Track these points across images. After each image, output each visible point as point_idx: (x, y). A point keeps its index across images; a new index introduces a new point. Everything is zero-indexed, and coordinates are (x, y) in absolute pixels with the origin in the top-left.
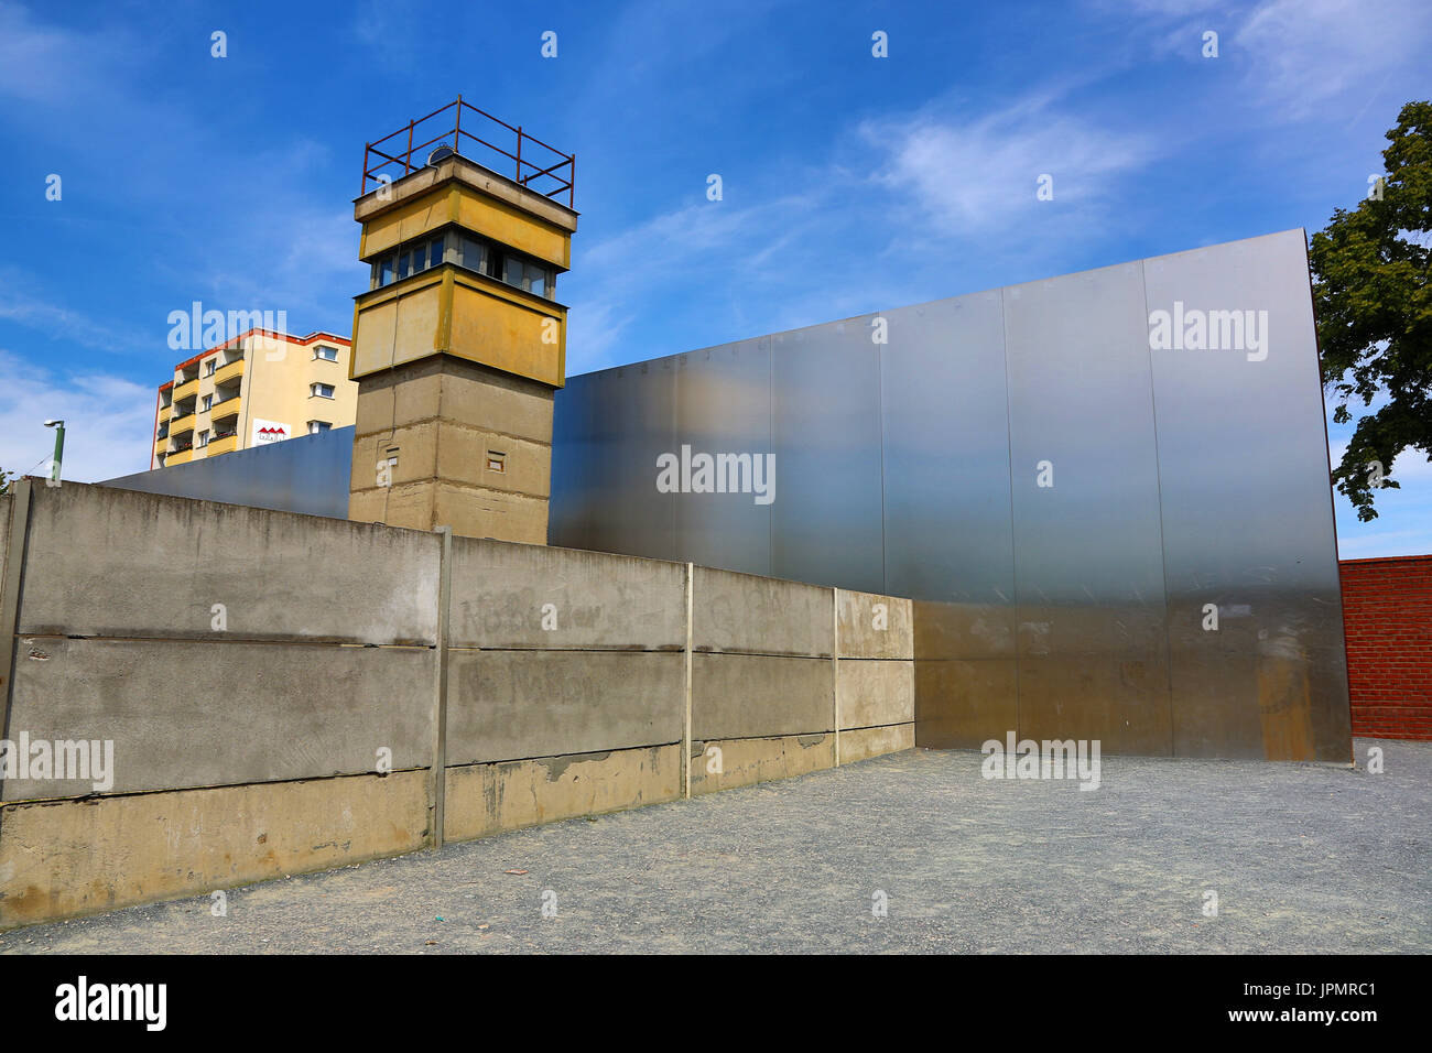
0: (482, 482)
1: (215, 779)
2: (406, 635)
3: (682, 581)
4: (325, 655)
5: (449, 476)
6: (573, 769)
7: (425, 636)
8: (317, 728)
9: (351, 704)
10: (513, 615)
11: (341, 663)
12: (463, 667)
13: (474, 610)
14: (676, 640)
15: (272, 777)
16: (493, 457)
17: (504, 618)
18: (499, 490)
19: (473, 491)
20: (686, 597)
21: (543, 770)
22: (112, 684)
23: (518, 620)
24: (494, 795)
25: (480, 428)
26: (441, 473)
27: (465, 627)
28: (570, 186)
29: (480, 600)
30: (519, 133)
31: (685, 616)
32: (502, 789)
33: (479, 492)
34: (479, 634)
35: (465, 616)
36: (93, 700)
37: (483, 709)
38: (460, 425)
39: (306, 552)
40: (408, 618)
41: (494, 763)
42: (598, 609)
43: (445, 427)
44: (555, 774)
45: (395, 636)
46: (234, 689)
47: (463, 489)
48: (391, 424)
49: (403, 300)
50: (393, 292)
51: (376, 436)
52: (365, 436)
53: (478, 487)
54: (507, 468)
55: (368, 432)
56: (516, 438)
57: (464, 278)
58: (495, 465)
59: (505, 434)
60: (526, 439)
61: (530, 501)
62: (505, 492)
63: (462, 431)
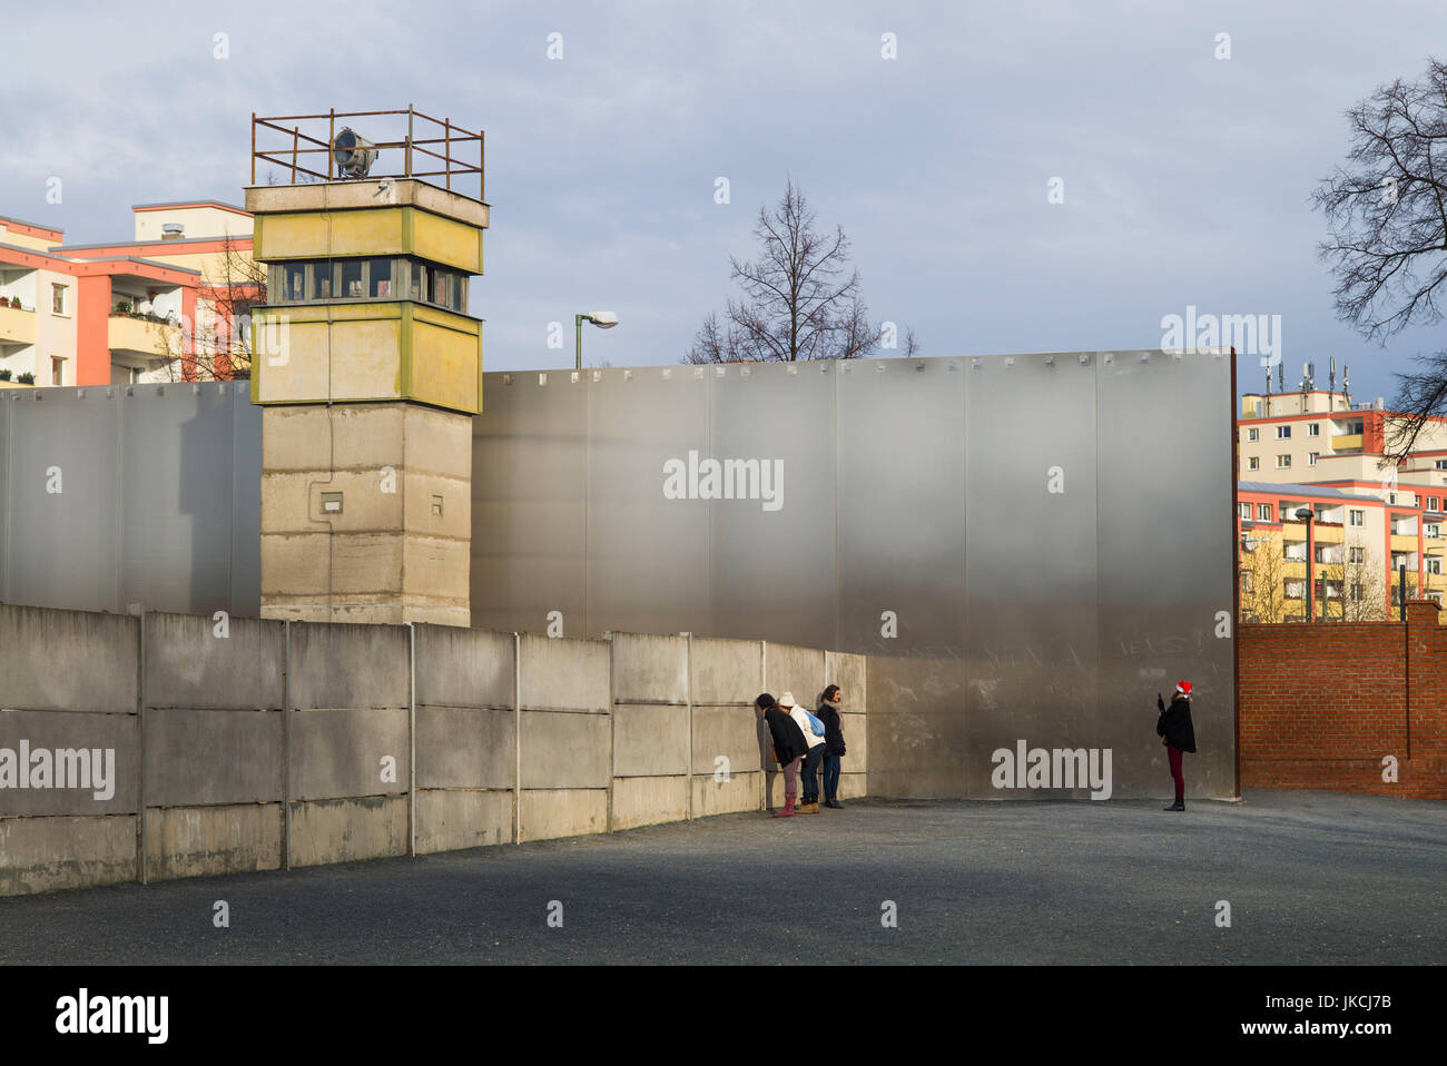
0: (429, 530)
5: (411, 528)
16: (435, 500)
18: (440, 537)
19: (425, 541)
25: (428, 473)
26: (407, 526)
33: (429, 540)
38: (415, 472)
43: (408, 477)
47: (420, 540)
48: (326, 464)
49: (336, 325)
50: (322, 314)
51: (301, 474)
52: (281, 471)
53: (428, 535)
54: (444, 512)
55: (287, 467)
56: (448, 477)
57: (418, 313)
58: (436, 510)
59: (441, 475)
60: (455, 477)
61: (459, 545)
62: (443, 538)
63: (418, 476)
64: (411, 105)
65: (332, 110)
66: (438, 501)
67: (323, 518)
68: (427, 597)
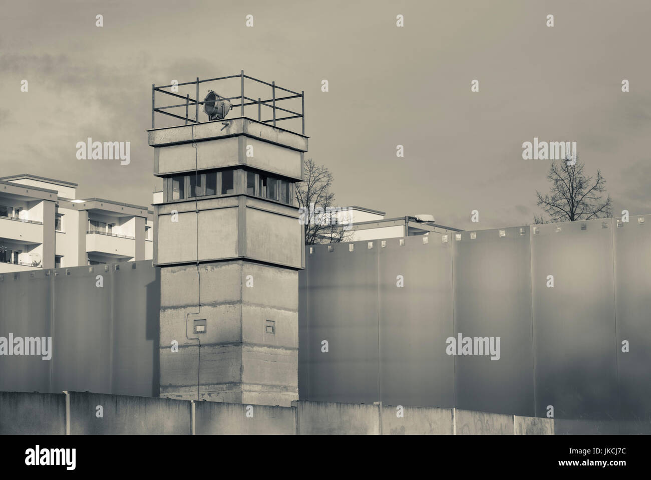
0: (264, 342)
16: (269, 323)
18: (273, 347)
19: (260, 349)
25: (262, 305)
26: (244, 339)
30: (274, 86)
33: (263, 349)
38: (253, 305)
43: (245, 308)
47: (255, 349)
48: (196, 302)
49: (202, 213)
50: (192, 206)
51: (183, 309)
52: (171, 308)
53: (264, 346)
54: (276, 330)
55: (175, 305)
56: (279, 308)
57: (251, 203)
58: (270, 330)
59: (274, 307)
60: (285, 309)
61: (289, 352)
62: (275, 347)
63: (253, 308)
64: (243, 71)
65: (198, 79)
66: (271, 324)
67: (195, 336)
68: (262, 385)
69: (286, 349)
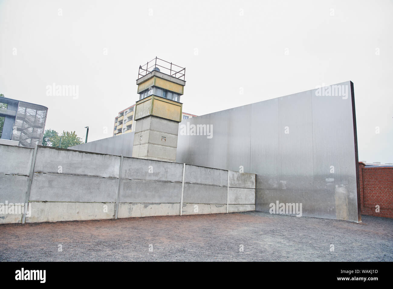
0: (160, 144)
1: (69, 200)
2: (111, 176)
3: (182, 167)
4: (93, 179)
5: (152, 142)
6: (151, 206)
7: (116, 176)
8: (91, 193)
9: (98, 189)
10: (137, 173)
11: (97, 181)
12: (124, 183)
13: (128, 172)
14: (180, 180)
15: (81, 201)
16: (163, 138)
17: (135, 174)
18: (164, 146)
19: (158, 146)
20: (183, 171)
21: (143, 206)
22: (50, 182)
23: (139, 174)
24: (130, 210)
26: (150, 142)
27: (125, 175)
28: (184, 75)
29: (129, 170)
30: (171, 64)
31: (182, 175)
32: (132, 209)
33: (159, 146)
34: (129, 176)
35: (126, 173)
36: (47, 184)
37: (129, 192)
38: (155, 131)
39: (91, 159)
40: (112, 173)
41: (131, 203)
42: (159, 173)
43: (151, 131)
44: (146, 207)
45: (109, 176)
46: (74, 184)
47: (155, 145)
48: (141, 131)
49: (144, 102)
56: (169, 134)
57: (156, 98)
58: (164, 140)
59: (166, 133)
60: (171, 134)
61: (172, 148)
62: (166, 146)
63: (155, 132)
67: (140, 141)
68: (158, 158)
69: (171, 147)
